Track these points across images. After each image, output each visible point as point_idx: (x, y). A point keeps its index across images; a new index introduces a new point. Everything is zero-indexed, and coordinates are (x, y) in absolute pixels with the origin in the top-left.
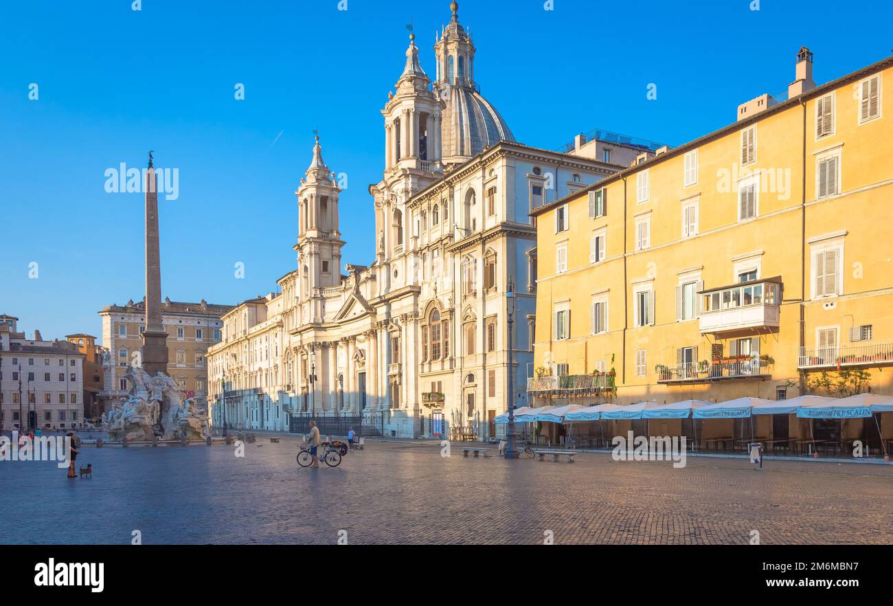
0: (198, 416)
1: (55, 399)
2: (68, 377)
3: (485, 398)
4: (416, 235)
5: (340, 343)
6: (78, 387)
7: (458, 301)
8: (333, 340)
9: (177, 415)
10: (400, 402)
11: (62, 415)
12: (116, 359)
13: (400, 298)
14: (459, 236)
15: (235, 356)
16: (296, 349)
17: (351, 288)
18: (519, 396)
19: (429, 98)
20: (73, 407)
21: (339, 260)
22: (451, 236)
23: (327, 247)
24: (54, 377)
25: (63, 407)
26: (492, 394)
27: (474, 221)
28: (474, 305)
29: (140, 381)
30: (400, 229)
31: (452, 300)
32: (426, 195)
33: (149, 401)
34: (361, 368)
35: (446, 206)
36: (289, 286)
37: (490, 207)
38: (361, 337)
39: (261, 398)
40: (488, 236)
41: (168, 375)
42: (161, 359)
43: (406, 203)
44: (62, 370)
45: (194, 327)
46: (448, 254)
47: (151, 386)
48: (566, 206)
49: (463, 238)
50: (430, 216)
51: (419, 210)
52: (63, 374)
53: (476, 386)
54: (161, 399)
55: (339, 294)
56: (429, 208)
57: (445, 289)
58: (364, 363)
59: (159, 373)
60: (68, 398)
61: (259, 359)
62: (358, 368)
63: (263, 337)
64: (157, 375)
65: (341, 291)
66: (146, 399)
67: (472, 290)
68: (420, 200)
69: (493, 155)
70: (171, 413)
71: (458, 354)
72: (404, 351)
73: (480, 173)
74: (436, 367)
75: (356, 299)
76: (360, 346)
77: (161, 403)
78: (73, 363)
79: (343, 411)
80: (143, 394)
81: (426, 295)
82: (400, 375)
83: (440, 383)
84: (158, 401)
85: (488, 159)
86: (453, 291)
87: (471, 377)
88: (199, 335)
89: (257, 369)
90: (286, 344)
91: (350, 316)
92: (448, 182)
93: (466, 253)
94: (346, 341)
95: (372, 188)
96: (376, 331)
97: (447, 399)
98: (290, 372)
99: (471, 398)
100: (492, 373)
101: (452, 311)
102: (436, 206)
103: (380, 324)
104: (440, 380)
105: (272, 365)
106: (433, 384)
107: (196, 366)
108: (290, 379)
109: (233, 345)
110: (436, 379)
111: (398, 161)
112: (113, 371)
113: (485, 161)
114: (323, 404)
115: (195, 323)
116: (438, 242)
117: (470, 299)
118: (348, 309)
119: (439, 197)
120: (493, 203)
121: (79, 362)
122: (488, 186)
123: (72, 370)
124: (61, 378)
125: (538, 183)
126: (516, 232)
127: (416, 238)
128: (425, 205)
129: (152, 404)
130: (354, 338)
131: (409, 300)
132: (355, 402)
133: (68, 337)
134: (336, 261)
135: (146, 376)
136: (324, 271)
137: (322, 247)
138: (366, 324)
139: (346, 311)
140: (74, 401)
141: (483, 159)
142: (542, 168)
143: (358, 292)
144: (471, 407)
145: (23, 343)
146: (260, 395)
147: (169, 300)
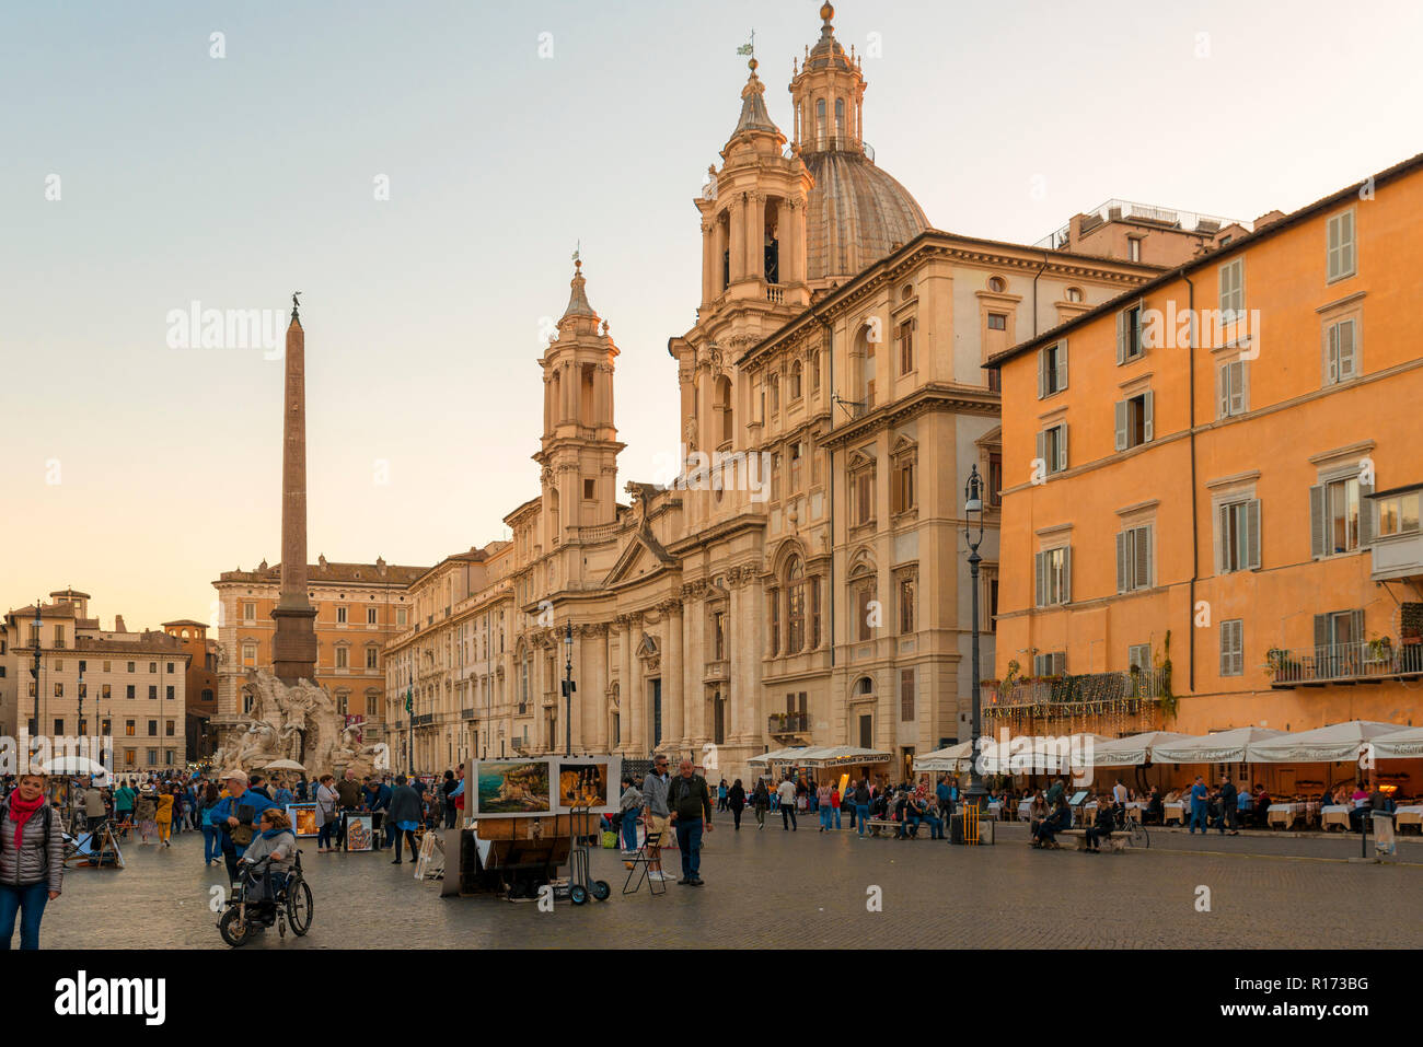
0: (366, 757)
1: (142, 727)
2: (162, 692)
3: (893, 723)
4: (758, 419)
5: (615, 627)
6: (178, 710)
7: (840, 540)
8: (602, 620)
9: (329, 756)
10: (725, 732)
11: (152, 752)
12: (239, 661)
13: (727, 538)
14: (841, 417)
15: (429, 653)
16: (536, 640)
17: (635, 525)
18: (963, 719)
19: (785, 169)
20: (169, 742)
21: (614, 477)
22: (828, 418)
23: (593, 455)
24: (142, 693)
25: (154, 742)
26: (908, 715)
27: (872, 385)
28: (870, 545)
29: (270, 694)
30: (728, 412)
31: (829, 539)
32: (778, 345)
33: (284, 730)
34: (654, 672)
35: (817, 363)
36: (524, 526)
37: (904, 357)
38: (654, 615)
39: (475, 728)
40: (901, 412)
41: (317, 685)
42: (305, 658)
43: (739, 363)
44: (154, 680)
45: (365, 606)
46: (821, 453)
47: (286, 704)
48: (1061, 343)
49: (849, 420)
50: (785, 386)
51: (765, 373)
52: (155, 687)
53: (876, 699)
54: (303, 727)
55: (614, 537)
56: (784, 369)
57: (815, 516)
58: (657, 663)
59: (300, 679)
60: (161, 728)
61: (471, 659)
62: (646, 671)
63: (480, 619)
64: (297, 685)
65: (616, 533)
66: (278, 726)
67: (867, 518)
68: (766, 354)
69: (911, 258)
70: (319, 752)
71: (839, 641)
72: (734, 638)
73: (884, 296)
74: (797, 667)
75: (645, 546)
76: (651, 631)
77: (303, 734)
78: (171, 669)
79: (619, 750)
80: (272, 718)
81: (778, 528)
82: (727, 682)
83: (803, 696)
84: (299, 730)
85: (900, 266)
86: (831, 522)
87: (867, 684)
88: (372, 620)
89: (467, 675)
90: (518, 627)
91: (635, 576)
92: (820, 318)
93: (855, 447)
94: (626, 622)
95: (675, 343)
96: (680, 601)
97: (818, 725)
98: (525, 680)
99: (866, 723)
100: (908, 676)
101: (828, 560)
102: (797, 364)
103: (689, 590)
104: (802, 690)
105: (493, 669)
106: (790, 698)
107: (366, 672)
108: (525, 693)
109: (429, 633)
110: (796, 689)
111: (726, 288)
112: (233, 681)
113: (895, 271)
114: (582, 737)
115: (366, 599)
116: (801, 430)
117: (865, 536)
118: (629, 563)
119: (803, 348)
120: (910, 349)
121: (180, 667)
122: (902, 318)
123: (169, 680)
124: (153, 692)
125: (999, 307)
126: (956, 402)
127: (760, 425)
128: (776, 364)
129: (288, 735)
130: (640, 615)
131: (747, 542)
132: (642, 734)
133: (166, 625)
134: (607, 479)
135: (279, 685)
136: (586, 497)
137: (584, 454)
138: (664, 589)
139: (625, 568)
140: (170, 731)
141: (891, 268)
142: (1009, 278)
143: (648, 533)
144: (866, 742)
145: (96, 636)
146: (473, 722)
147: (322, 559)
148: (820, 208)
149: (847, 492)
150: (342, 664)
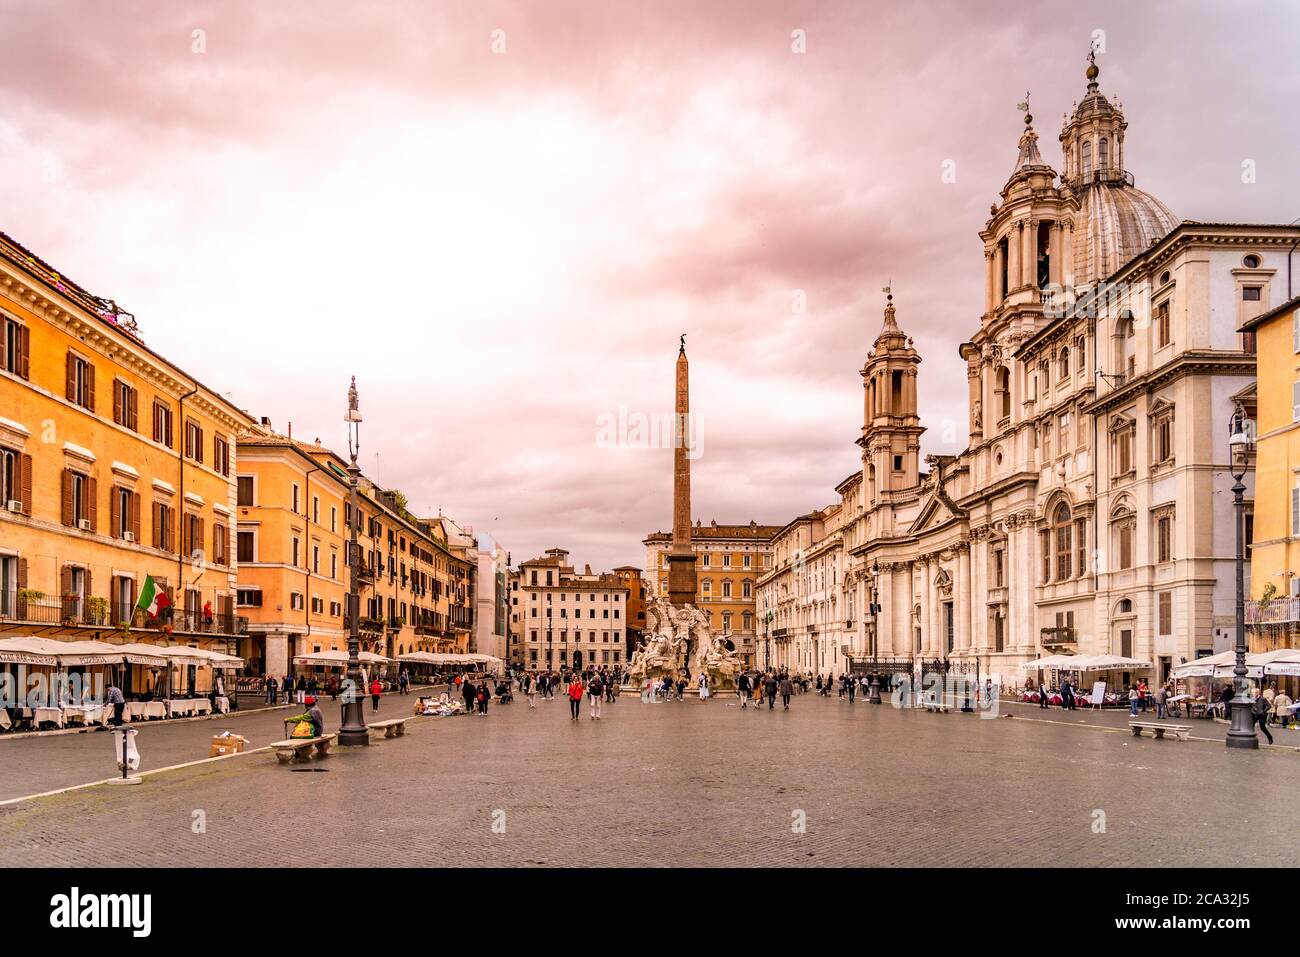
0: (730, 659)
1: (599, 637)
2: (611, 614)
3: (1151, 637)
4: (1031, 397)
5: (918, 564)
6: (621, 625)
7: (1103, 487)
8: (907, 559)
9: (705, 659)
10: (1005, 643)
11: (605, 653)
13: (1005, 493)
14: (1103, 388)
15: (785, 586)
16: (858, 575)
17: (933, 487)
18: (1218, 633)
19: (1056, 197)
20: (616, 647)
21: (917, 453)
22: (1091, 391)
23: (901, 437)
24: (599, 614)
25: (606, 647)
26: (1166, 629)
27: (1132, 360)
28: (1131, 491)
29: (664, 614)
30: (1006, 395)
31: (1093, 488)
32: (1049, 337)
33: (675, 640)
34: (947, 597)
35: (1082, 347)
36: (851, 493)
37: (1162, 333)
38: (948, 554)
39: (815, 638)
40: (1159, 379)
41: (697, 608)
42: (689, 589)
43: (1016, 355)
44: (606, 606)
45: (742, 554)
46: (1087, 419)
47: (676, 622)
49: (1111, 390)
50: (1055, 369)
51: (1037, 361)
52: (607, 611)
53: (1136, 617)
54: (687, 637)
55: (917, 497)
56: (1054, 355)
57: (1080, 471)
58: (950, 590)
59: (686, 605)
60: (611, 637)
61: (813, 589)
62: (942, 596)
63: (819, 561)
64: (684, 608)
65: (918, 494)
66: (670, 637)
67: (1128, 468)
68: (1039, 346)
69: (1169, 249)
70: (699, 655)
71: (1102, 570)
72: (1011, 569)
74: (1065, 591)
75: (940, 501)
76: (945, 566)
77: (689, 643)
78: (617, 599)
79: (920, 655)
80: (667, 631)
81: (1049, 482)
82: (1006, 604)
83: (1070, 615)
84: (685, 639)
85: (1159, 258)
86: (1095, 474)
87: (1127, 604)
88: (747, 563)
89: (810, 601)
90: (846, 567)
91: (933, 525)
93: (1117, 412)
94: (925, 560)
95: (965, 348)
96: (968, 543)
97: (1082, 638)
98: (851, 604)
99: (1126, 636)
100: (1165, 597)
101: (1092, 505)
102: (1065, 350)
103: (975, 534)
104: (1070, 610)
105: (829, 597)
106: (1059, 616)
107: (744, 600)
108: (851, 613)
109: (784, 572)
110: (1064, 609)
111: (1004, 297)
113: (1153, 262)
114: (893, 645)
115: (743, 549)
116: (1069, 402)
117: (1125, 484)
118: (928, 516)
119: (1071, 336)
120: (1168, 325)
121: (623, 597)
122: (1160, 300)
123: (616, 606)
124: (606, 614)
125: (1254, 281)
126: (1211, 365)
127: (1032, 402)
128: (1047, 353)
129: (677, 643)
130: (937, 555)
131: (1022, 494)
132: (938, 643)
133: (615, 570)
134: (912, 455)
135: (672, 609)
136: (896, 468)
137: (894, 437)
138: (955, 535)
139: (925, 519)
140: (617, 639)
141: (1150, 260)
142: (1263, 255)
143: (942, 494)
144: (1127, 651)
145: (572, 578)
146: (815, 634)
147: (713, 523)
148: (1086, 228)
149: (1109, 449)
150: (727, 594)
